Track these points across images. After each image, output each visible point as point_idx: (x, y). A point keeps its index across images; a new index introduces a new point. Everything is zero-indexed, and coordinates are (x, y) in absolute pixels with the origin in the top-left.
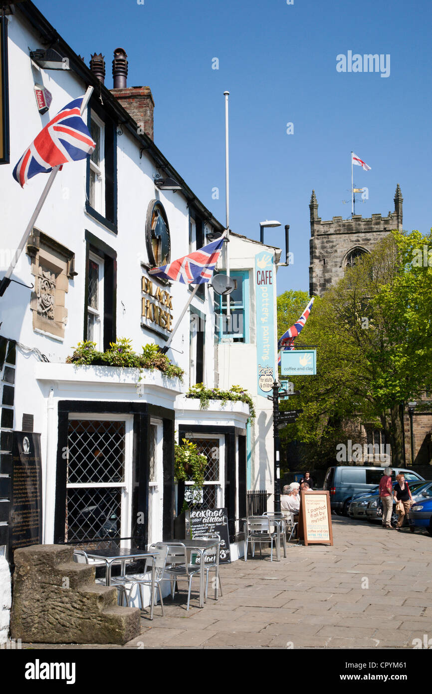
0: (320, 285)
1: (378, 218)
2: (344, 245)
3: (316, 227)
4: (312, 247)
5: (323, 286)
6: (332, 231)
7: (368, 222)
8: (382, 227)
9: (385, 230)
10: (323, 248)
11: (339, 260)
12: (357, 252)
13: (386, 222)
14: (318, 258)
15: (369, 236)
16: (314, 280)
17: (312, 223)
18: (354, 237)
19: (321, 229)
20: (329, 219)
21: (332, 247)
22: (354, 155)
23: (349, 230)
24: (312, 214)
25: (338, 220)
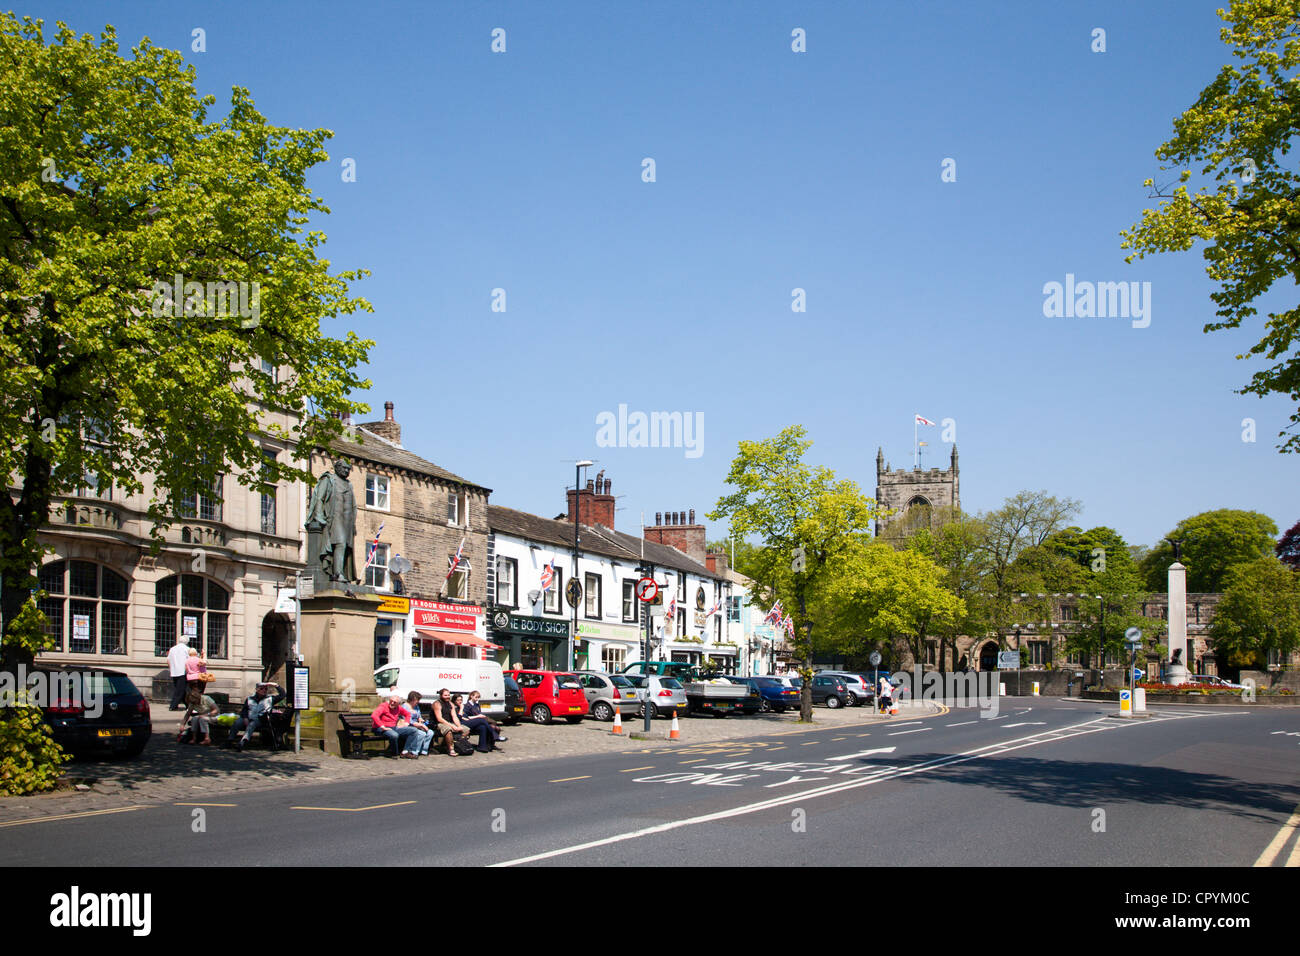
0: (885, 526)
1: (936, 472)
2: (906, 493)
3: (882, 478)
4: (878, 495)
5: (886, 526)
6: (895, 481)
7: (927, 475)
8: (939, 479)
9: (942, 482)
10: (888, 495)
11: (901, 505)
12: (917, 500)
13: (944, 475)
14: (884, 503)
15: (928, 486)
16: (879, 522)
17: (879, 475)
18: (915, 487)
19: (887, 479)
20: (893, 471)
21: (896, 495)
22: (918, 416)
23: (911, 481)
24: (878, 467)
25: (901, 472)
